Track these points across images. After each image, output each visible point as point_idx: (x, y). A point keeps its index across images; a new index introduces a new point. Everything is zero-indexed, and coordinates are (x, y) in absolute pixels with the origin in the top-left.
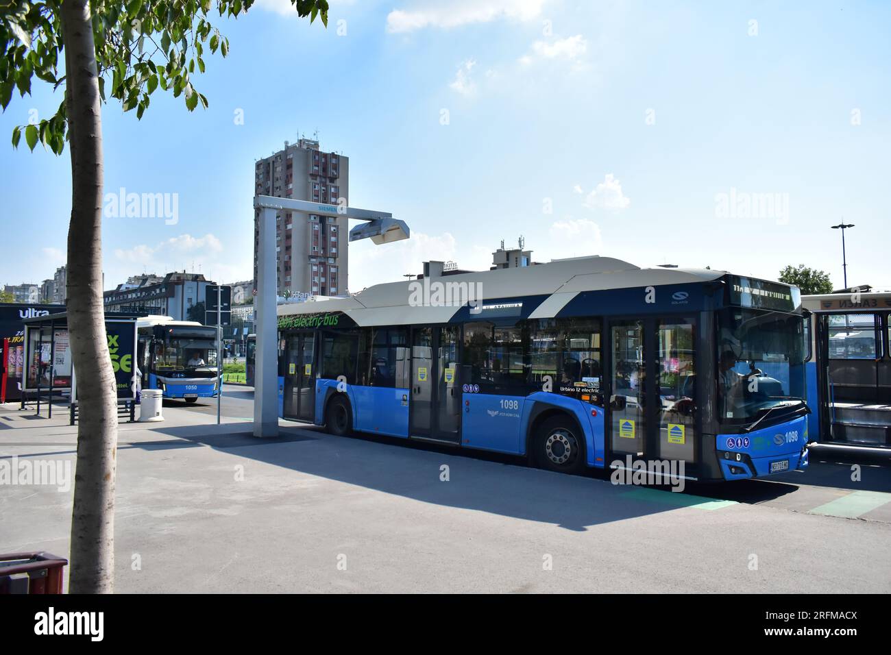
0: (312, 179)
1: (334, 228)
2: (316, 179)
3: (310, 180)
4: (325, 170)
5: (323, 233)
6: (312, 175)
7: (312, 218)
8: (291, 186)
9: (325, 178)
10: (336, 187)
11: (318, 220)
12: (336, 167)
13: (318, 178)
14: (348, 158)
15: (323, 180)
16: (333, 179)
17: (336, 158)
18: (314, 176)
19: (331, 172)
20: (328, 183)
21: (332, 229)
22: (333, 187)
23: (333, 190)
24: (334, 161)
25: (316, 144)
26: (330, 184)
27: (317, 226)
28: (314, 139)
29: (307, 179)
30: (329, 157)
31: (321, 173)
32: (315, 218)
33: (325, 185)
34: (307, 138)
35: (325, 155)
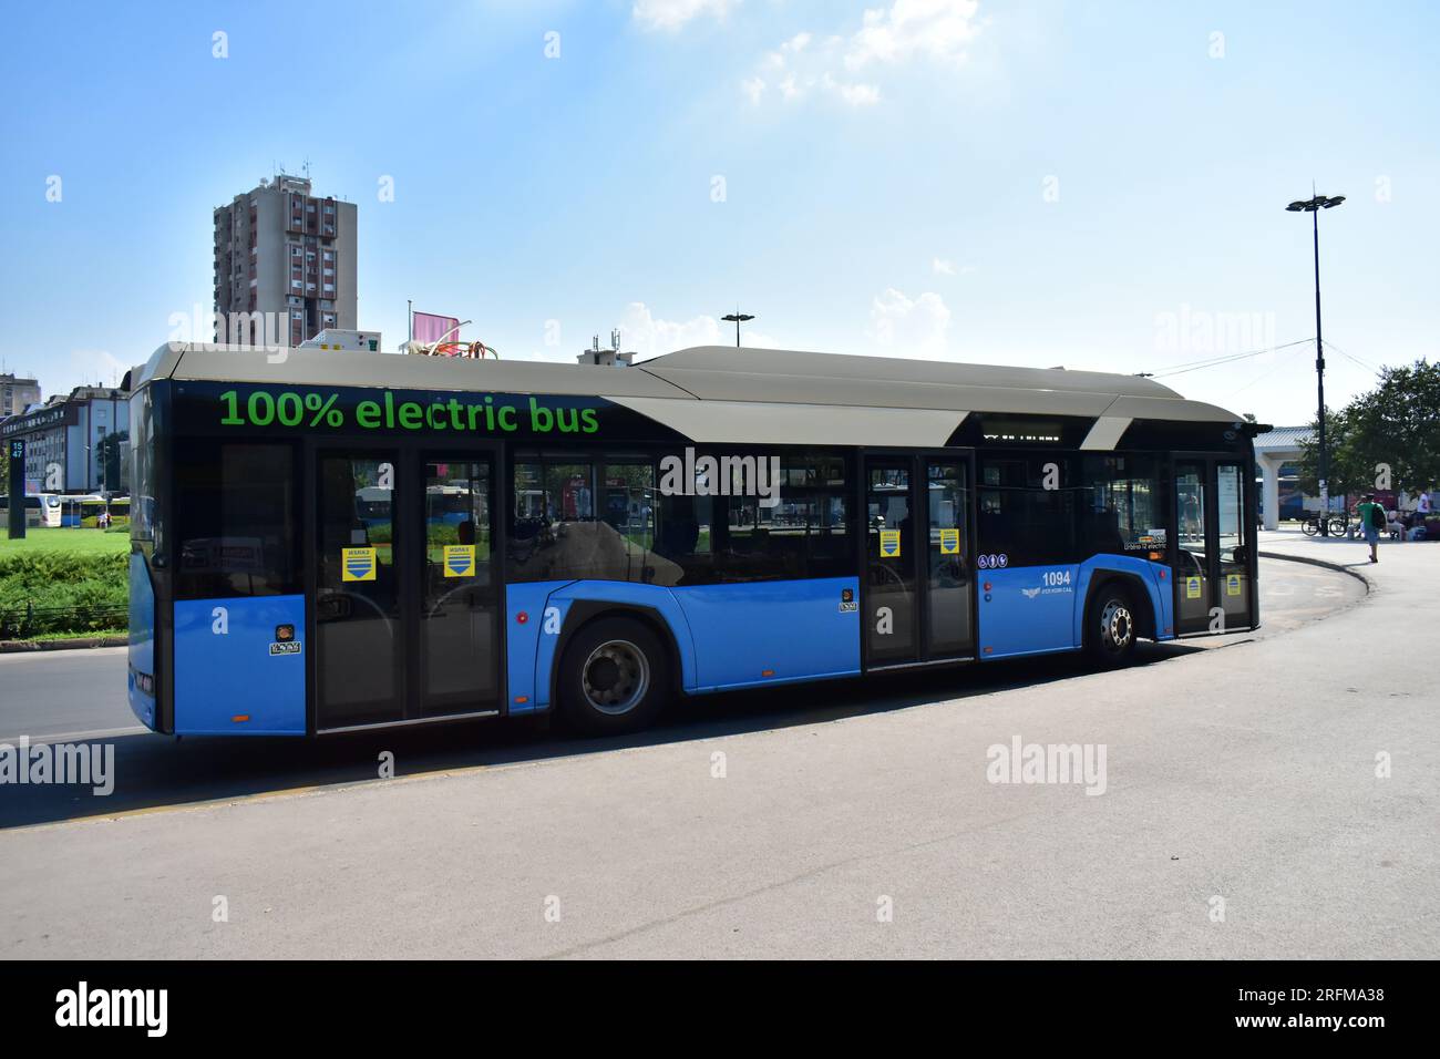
0: (291, 239)
1: (331, 317)
2: (298, 240)
3: (287, 239)
4: (312, 224)
5: (309, 325)
6: (289, 233)
7: (292, 300)
8: (255, 250)
9: (315, 237)
10: (331, 252)
11: (302, 304)
12: (331, 220)
13: (302, 239)
14: (356, 206)
15: (311, 241)
16: (328, 240)
17: (332, 206)
18: (294, 234)
19: (323, 228)
20: (319, 245)
21: (326, 318)
22: (327, 251)
23: (327, 256)
24: (329, 211)
25: (307, 185)
26: (325, 247)
27: (298, 314)
28: (303, 175)
29: (282, 239)
30: (319, 203)
31: (305, 230)
32: (297, 301)
33: (313, 248)
34: (289, 173)
35: (314, 202)
